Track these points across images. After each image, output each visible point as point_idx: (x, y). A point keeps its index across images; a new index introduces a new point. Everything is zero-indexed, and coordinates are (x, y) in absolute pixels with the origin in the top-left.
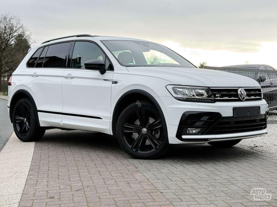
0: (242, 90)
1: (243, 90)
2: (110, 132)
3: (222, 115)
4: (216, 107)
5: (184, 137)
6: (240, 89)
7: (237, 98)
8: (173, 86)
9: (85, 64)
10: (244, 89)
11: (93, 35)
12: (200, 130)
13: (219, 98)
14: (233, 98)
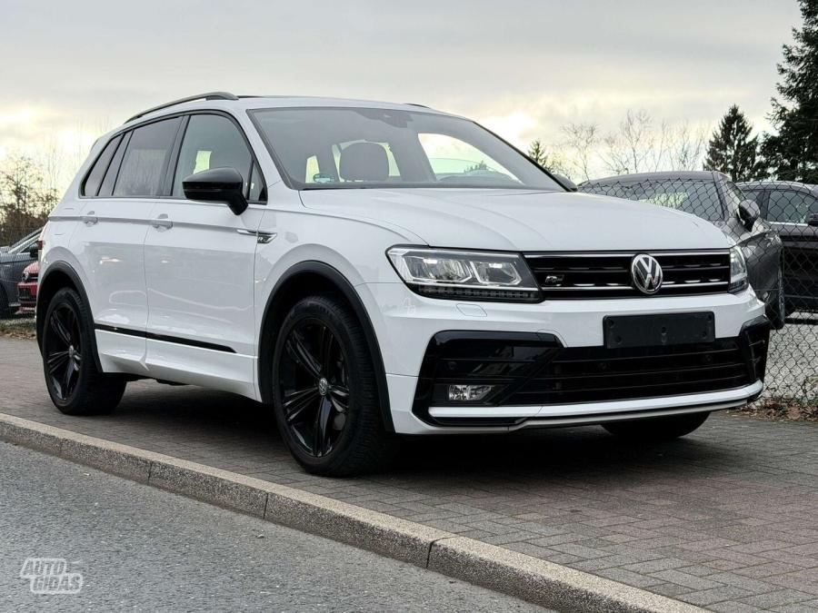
0: (646, 260)
1: (651, 259)
2: (255, 394)
3: (562, 341)
4: (544, 315)
5: (436, 412)
6: (640, 258)
7: (630, 288)
8: (407, 250)
9: (186, 185)
10: (655, 257)
11: (236, 94)
12: (490, 389)
13: (558, 287)
14: (613, 287)
